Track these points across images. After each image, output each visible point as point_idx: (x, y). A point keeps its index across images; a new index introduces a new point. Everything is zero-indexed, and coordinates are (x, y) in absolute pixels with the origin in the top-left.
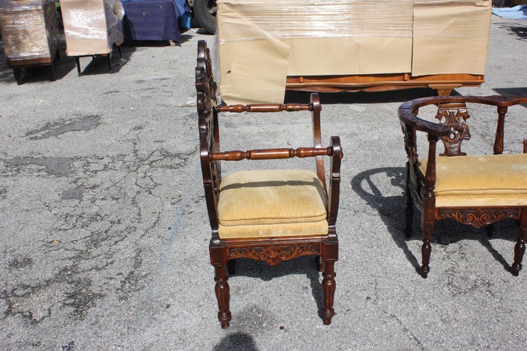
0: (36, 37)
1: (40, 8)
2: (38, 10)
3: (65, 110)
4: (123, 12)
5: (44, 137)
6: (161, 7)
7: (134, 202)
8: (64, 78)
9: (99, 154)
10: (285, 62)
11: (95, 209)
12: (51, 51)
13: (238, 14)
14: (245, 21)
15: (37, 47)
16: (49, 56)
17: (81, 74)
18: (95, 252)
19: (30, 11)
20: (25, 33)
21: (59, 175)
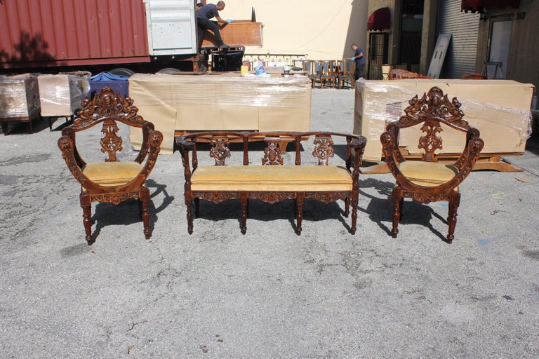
0: (19, 102)
1: (23, 81)
2: (22, 83)
3: (30, 150)
4: (89, 88)
5: (7, 165)
6: (121, 86)
7: (45, 198)
8: (40, 133)
9: (37, 175)
10: (174, 121)
11: (20, 201)
12: (29, 112)
13: (142, 89)
14: (147, 93)
15: (19, 109)
16: (27, 115)
17: (52, 131)
18: (8, 220)
19: (15, 84)
20: (11, 99)
21: (7, 184)
